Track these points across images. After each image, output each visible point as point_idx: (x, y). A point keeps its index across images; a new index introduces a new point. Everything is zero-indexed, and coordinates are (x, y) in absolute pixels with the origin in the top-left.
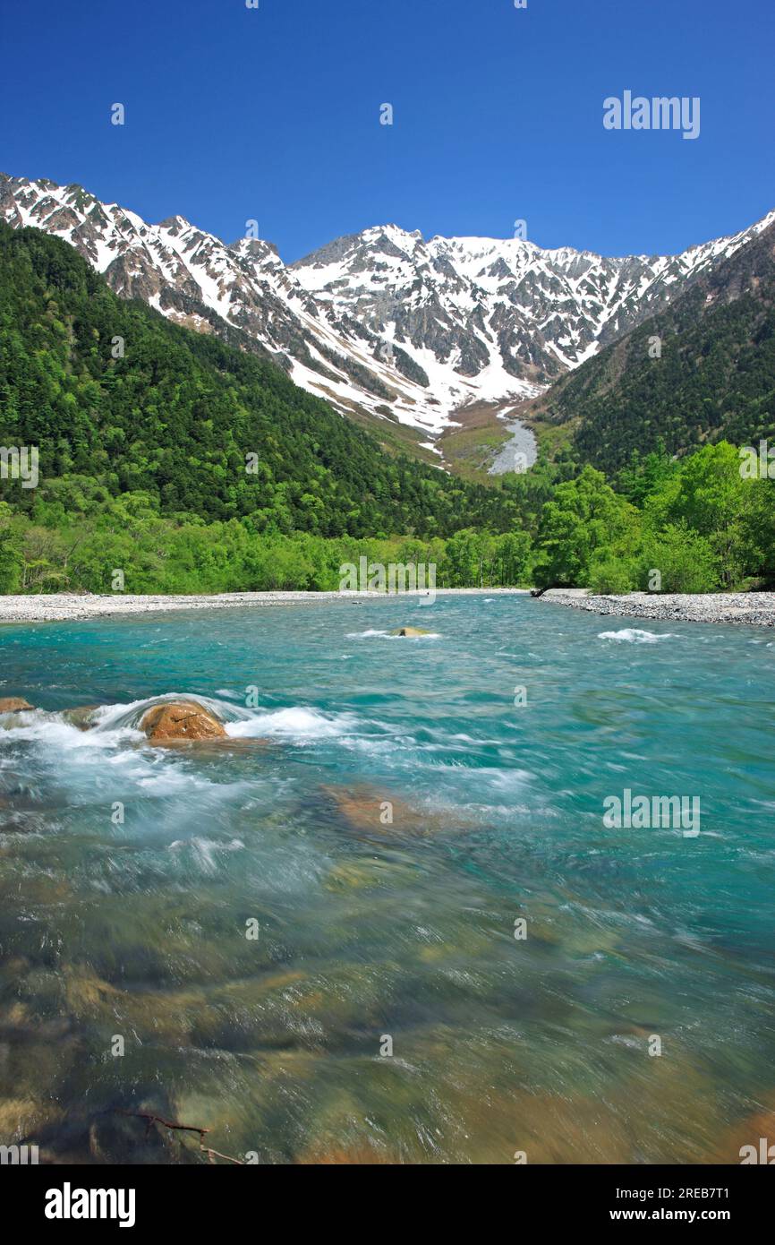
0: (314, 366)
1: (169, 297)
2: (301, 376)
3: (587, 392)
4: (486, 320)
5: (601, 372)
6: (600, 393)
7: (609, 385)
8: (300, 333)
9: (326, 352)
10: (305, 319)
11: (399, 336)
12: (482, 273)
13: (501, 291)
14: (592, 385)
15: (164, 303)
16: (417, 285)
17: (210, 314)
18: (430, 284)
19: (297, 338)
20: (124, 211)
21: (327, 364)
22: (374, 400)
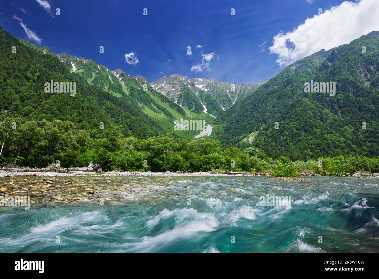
0: (151, 108)
1: (111, 87)
2: (147, 111)
3: (228, 116)
4: (203, 99)
6: (233, 116)
7: (235, 114)
8: (149, 100)
9: (156, 105)
10: (152, 96)
11: (178, 102)
12: (203, 87)
13: (207, 92)
15: (109, 89)
16: (184, 89)
17: (122, 93)
18: (188, 89)
19: (148, 101)
20: (104, 67)
21: (156, 108)
22: (168, 118)
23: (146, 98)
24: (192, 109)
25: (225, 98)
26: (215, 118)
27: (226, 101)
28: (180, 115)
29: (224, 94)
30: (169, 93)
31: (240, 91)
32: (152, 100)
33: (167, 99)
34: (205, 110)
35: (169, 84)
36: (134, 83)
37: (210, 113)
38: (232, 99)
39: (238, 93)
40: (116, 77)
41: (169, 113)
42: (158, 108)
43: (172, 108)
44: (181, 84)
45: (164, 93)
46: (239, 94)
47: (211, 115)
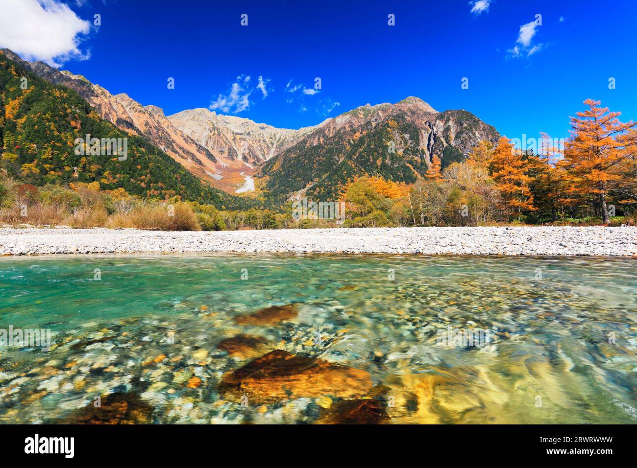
0: (176, 152)
1: (120, 121)
2: (172, 155)
3: (270, 169)
5: (275, 163)
6: (275, 169)
7: (278, 167)
8: (171, 140)
9: (181, 148)
10: (174, 137)
14: (272, 167)
15: (118, 123)
16: (214, 129)
17: (138, 131)
18: (218, 129)
19: (170, 143)
20: (102, 88)
21: (180, 152)
22: (198, 166)
23: (167, 139)
24: (223, 156)
25: (263, 144)
26: (252, 168)
27: (263, 148)
28: (211, 162)
29: (262, 139)
30: (193, 132)
31: (280, 138)
32: (173, 141)
33: (192, 140)
34: (240, 158)
35: (193, 119)
36: (147, 115)
37: (247, 162)
38: (270, 145)
39: (277, 139)
40: (122, 106)
41: (197, 159)
42: (184, 152)
43: (201, 153)
44: (209, 122)
45: (187, 132)
46: (278, 141)
47: (246, 164)
